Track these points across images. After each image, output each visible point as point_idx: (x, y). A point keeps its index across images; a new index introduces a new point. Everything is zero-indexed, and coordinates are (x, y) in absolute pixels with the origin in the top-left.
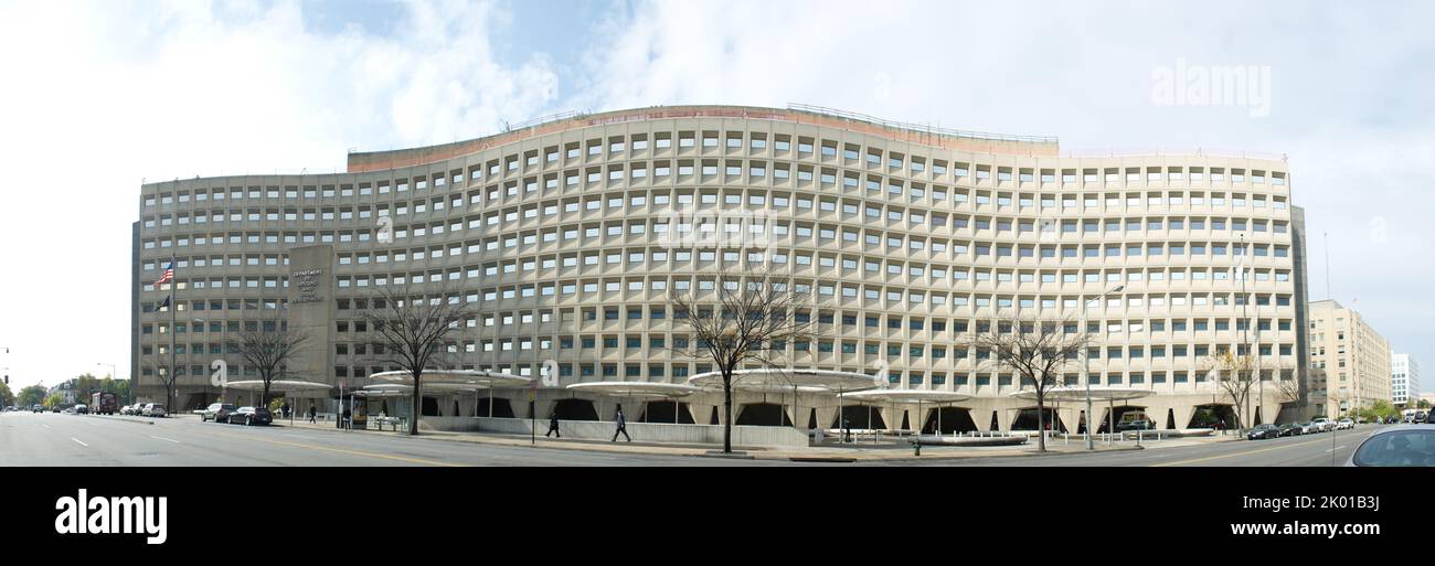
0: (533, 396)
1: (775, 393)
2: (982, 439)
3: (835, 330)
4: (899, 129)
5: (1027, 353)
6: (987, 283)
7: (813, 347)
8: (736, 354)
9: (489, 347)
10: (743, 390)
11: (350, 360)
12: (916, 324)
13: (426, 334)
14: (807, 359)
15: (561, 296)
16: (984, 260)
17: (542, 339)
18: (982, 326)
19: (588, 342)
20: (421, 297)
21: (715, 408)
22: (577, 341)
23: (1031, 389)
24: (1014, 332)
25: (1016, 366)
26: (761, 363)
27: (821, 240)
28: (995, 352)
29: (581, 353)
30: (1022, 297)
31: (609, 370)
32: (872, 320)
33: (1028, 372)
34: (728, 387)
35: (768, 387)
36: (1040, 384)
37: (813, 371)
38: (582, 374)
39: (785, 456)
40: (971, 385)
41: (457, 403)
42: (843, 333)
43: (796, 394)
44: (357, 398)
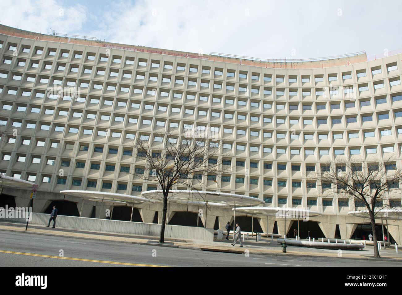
1: (194, 206)
2: (329, 244)
3: (232, 169)
4: (269, 62)
5: (358, 185)
6: (326, 141)
7: (218, 179)
8: (172, 180)
10: (175, 202)
12: (282, 166)
14: (214, 185)
15: (68, 133)
16: (322, 127)
17: (48, 158)
18: (325, 168)
19: (81, 164)
21: (157, 213)
22: (73, 163)
23: (364, 210)
24: (348, 170)
25: (351, 193)
26: (186, 186)
27: (225, 119)
28: (334, 183)
29: (74, 171)
30: (351, 148)
31: (92, 183)
32: (254, 164)
33: (361, 197)
34: (166, 200)
35: (190, 201)
36: (371, 206)
37: (218, 193)
38: (73, 184)
39: (198, 247)
40: (320, 205)
42: (236, 171)
43: (207, 207)
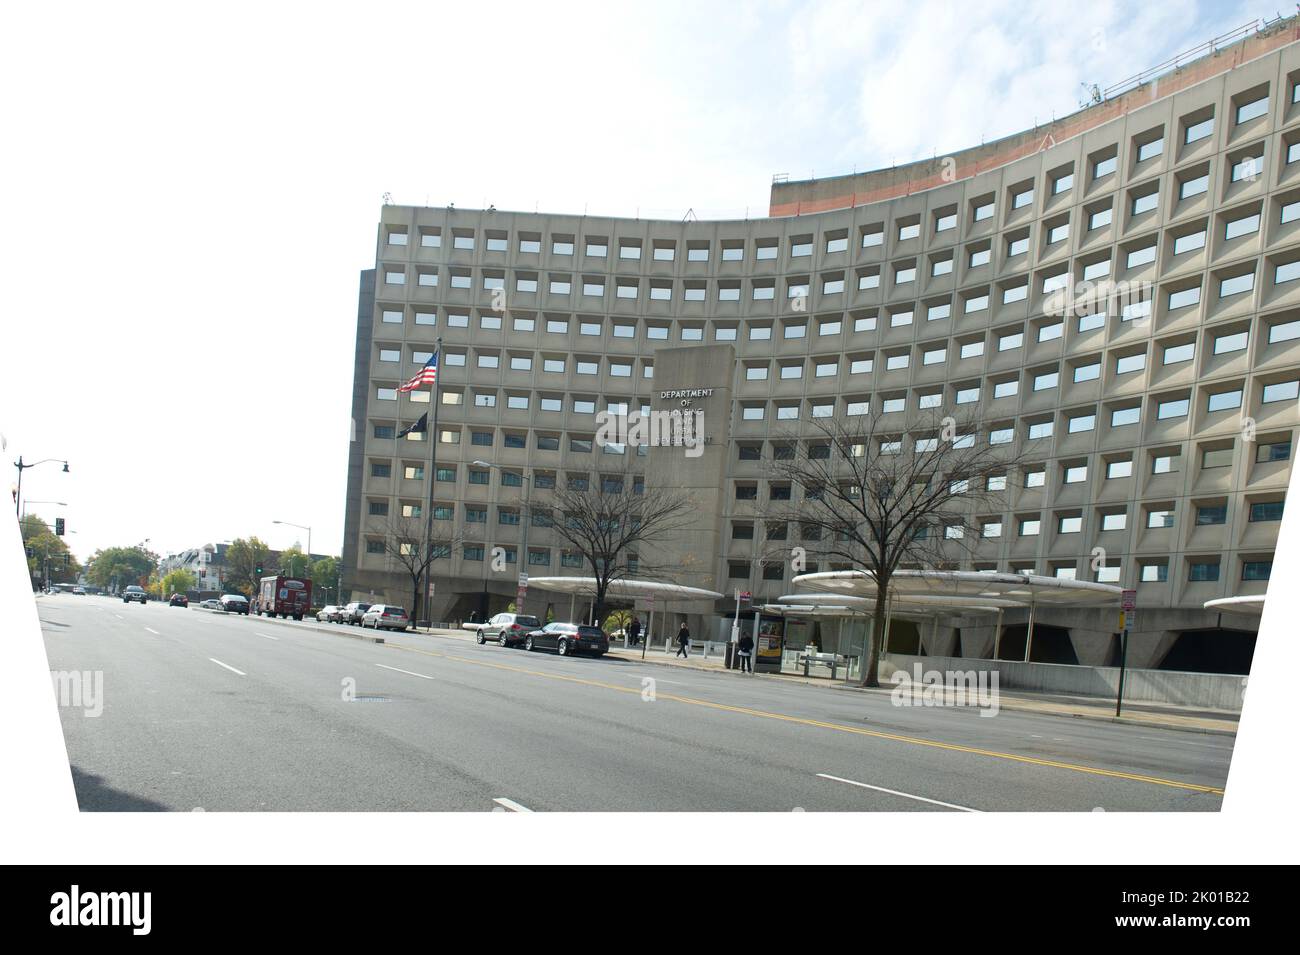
0: (1126, 622)
9: (1031, 528)
11: (756, 550)
13: (906, 505)
15: (1204, 417)
19: (1267, 508)
20: (898, 438)
22: (1237, 509)
29: (1246, 532)
38: (1244, 577)
41: (957, 631)
44: (766, 617)
